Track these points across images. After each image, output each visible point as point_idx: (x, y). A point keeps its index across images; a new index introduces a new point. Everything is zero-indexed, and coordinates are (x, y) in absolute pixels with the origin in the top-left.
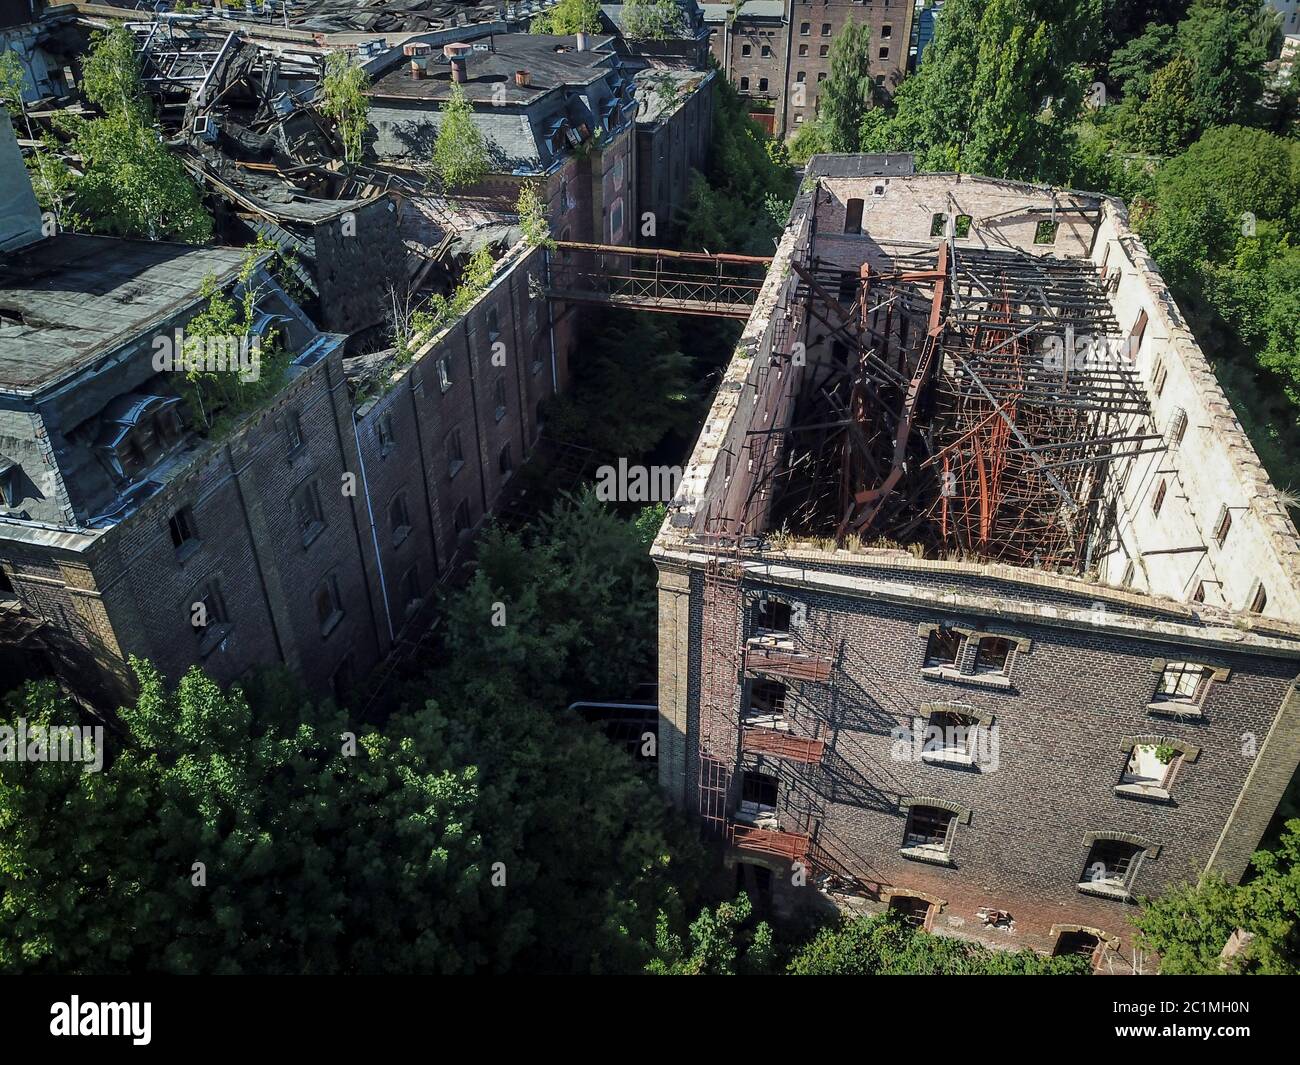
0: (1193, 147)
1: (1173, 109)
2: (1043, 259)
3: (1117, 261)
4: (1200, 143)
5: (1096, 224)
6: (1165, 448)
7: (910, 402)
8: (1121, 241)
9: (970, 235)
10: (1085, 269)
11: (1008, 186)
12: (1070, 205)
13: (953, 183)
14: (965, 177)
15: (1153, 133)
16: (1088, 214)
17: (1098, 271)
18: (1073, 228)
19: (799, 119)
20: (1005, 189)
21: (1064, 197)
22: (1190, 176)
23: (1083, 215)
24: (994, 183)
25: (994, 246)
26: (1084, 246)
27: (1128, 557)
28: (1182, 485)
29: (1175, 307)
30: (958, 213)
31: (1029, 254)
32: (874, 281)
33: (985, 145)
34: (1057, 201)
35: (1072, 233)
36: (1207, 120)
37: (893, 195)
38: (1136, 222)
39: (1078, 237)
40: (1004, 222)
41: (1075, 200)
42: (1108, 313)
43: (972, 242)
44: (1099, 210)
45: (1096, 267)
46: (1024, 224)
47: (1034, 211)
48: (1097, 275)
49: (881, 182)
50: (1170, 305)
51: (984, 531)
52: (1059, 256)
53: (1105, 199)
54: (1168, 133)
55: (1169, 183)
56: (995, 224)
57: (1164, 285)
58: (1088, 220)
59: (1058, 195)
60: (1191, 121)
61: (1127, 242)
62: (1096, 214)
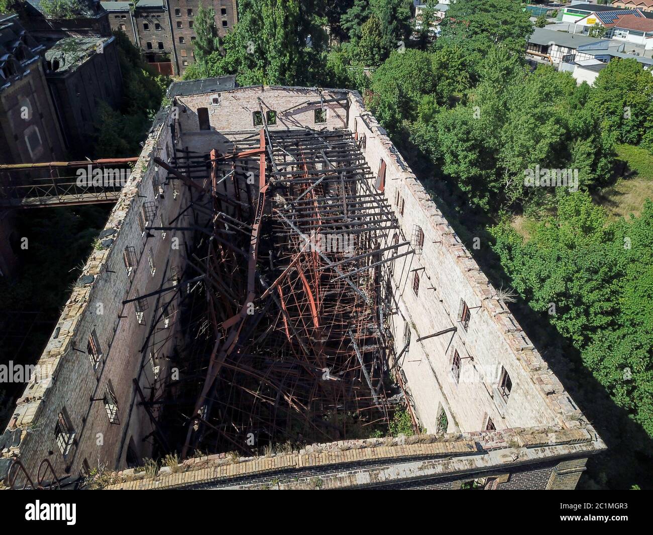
0: (387, 60)
1: (374, 42)
2: (321, 133)
3: (362, 129)
4: (390, 59)
5: (347, 107)
6: (413, 252)
7: (254, 241)
8: (362, 116)
9: (277, 123)
10: (346, 135)
11: (293, 90)
12: (330, 98)
13: (260, 92)
14: (266, 87)
15: (367, 55)
16: (341, 102)
17: (353, 135)
18: (335, 112)
19: (186, 63)
20: (291, 93)
21: (326, 93)
22: (389, 75)
23: (339, 103)
24: (284, 89)
25: (292, 128)
26: (343, 121)
27: (405, 320)
28: (429, 278)
29: (400, 156)
30: (267, 110)
31: (314, 130)
32: (220, 160)
33: (277, 68)
34: (322, 97)
35: (335, 114)
36: (391, 47)
37: (225, 103)
38: (368, 105)
39: (338, 116)
40: (296, 112)
41: (332, 94)
42: (363, 161)
43: (280, 127)
44: (347, 99)
45: (352, 134)
46: (307, 113)
47: (310, 104)
48: (352, 138)
49: (216, 96)
50: (397, 156)
51: (316, 321)
52: (331, 129)
53: (349, 92)
54: (374, 55)
55: (379, 80)
56: (291, 114)
57: (391, 142)
58: (342, 106)
59: (323, 93)
60: (384, 48)
61: (365, 117)
62: (345, 101)
